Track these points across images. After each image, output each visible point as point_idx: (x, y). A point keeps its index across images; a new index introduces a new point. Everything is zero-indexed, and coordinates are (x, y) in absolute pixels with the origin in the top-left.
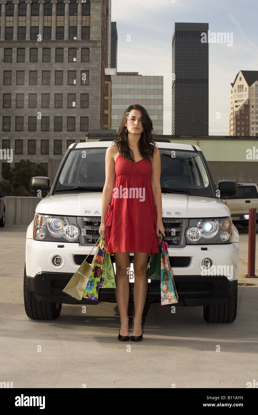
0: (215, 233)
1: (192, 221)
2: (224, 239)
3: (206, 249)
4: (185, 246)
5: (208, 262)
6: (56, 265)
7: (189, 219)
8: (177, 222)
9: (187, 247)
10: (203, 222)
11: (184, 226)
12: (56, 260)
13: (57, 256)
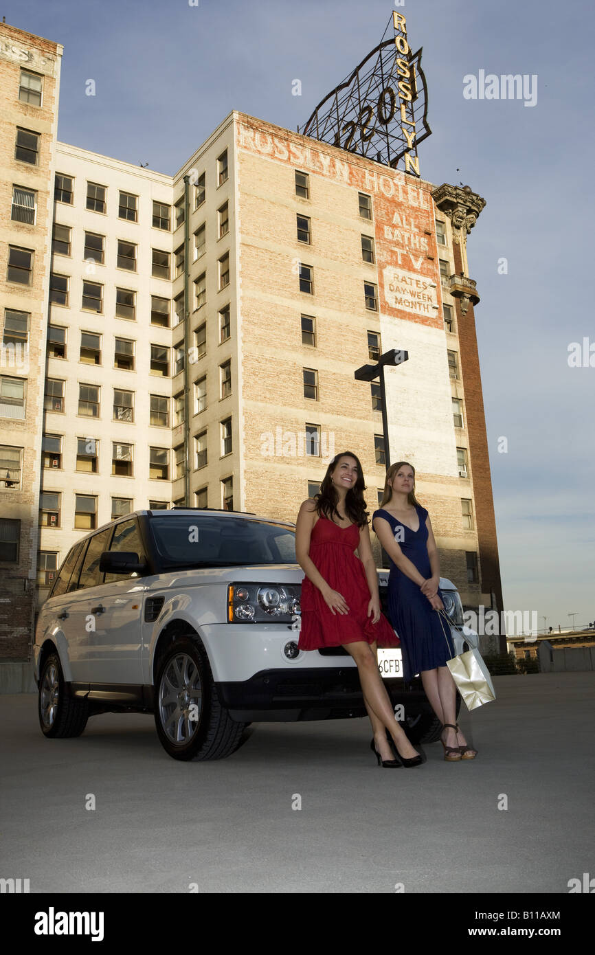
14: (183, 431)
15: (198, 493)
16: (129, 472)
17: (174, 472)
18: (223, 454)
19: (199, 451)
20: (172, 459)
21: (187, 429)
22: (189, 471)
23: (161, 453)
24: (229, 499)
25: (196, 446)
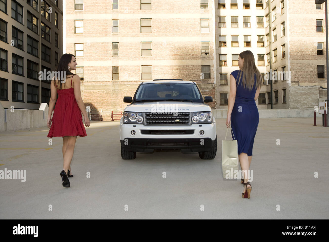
0: (205, 119)
1: (195, 113)
2: (209, 121)
3: (201, 126)
4: (192, 125)
5: (202, 132)
6: (132, 135)
7: (193, 112)
8: (187, 114)
9: (193, 125)
10: (199, 114)
11: (191, 115)
12: (133, 132)
13: (133, 130)
14: (269, 29)
15: (274, 51)
16: (250, 45)
17: (266, 44)
18: (282, 35)
19: (274, 35)
20: (265, 39)
21: (270, 28)
22: (271, 43)
23: (261, 37)
24: (284, 52)
25: (273, 33)
